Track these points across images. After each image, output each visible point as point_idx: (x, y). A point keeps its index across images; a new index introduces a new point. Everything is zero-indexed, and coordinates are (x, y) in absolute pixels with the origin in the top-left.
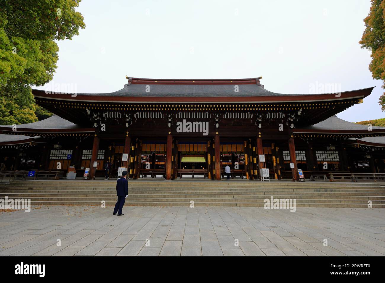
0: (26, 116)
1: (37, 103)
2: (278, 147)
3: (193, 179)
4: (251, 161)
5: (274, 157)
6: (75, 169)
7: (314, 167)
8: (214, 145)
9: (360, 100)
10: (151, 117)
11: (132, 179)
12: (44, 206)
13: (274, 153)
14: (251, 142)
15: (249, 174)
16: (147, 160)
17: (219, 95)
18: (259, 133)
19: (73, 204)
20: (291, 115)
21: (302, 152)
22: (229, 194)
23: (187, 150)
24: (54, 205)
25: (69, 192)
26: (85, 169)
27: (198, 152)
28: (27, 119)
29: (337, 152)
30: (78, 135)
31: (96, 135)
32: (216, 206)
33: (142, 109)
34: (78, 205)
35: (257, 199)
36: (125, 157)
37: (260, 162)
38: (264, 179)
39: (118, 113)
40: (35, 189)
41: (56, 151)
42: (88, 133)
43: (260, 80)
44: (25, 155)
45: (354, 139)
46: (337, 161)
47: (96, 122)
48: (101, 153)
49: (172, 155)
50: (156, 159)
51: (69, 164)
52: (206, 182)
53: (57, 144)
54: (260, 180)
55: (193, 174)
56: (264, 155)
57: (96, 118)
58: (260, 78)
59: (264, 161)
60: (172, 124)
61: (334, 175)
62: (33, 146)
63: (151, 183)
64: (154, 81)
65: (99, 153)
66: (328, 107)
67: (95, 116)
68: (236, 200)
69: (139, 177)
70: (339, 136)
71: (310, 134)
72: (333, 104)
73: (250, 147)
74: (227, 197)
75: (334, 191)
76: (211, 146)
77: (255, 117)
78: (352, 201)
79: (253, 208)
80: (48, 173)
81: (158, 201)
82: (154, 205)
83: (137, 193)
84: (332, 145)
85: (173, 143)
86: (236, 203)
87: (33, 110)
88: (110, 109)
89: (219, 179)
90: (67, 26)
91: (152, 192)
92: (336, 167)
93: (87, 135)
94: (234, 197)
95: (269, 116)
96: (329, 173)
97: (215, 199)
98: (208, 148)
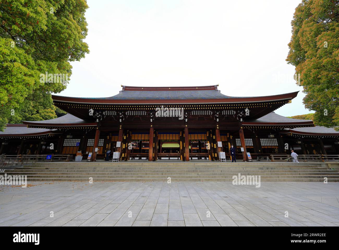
0: (48, 114)
1: (55, 105)
2: (232, 136)
3: (170, 160)
4: (212, 146)
5: (229, 144)
6: (82, 154)
7: (260, 151)
8: (184, 134)
9: (289, 101)
10: (138, 115)
11: (124, 160)
12: (56, 182)
13: (229, 140)
14: (211, 132)
15: (211, 156)
16: (136, 146)
17: (188, 98)
18: (217, 126)
19: (78, 180)
20: (240, 112)
21: (250, 139)
22: (195, 171)
23: (165, 139)
24: (64, 181)
25: (75, 171)
26: (89, 153)
27: (173, 140)
28: (49, 116)
29: (276, 139)
30: (85, 128)
31: (97, 128)
32: (185, 181)
33: (131, 109)
34: (81, 181)
35: (216, 176)
36: (118, 144)
37: (219, 147)
38: (222, 160)
39: (114, 112)
40: (50, 169)
41: (69, 140)
42: (92, 127)
43: (217, 87)
44: (45, 143)
45: (288, 129)
46: (276, 146)
47: (98, 118)
48: (101, 142)
49: (153, 142)
50: (143, 145)
51: (78, 150)
52: (179, 163)
53: (69, 135)
54: (219, 161)
55: (169, 157)
56: (221, 142)
57: (98, 115)
58: (218, 85)
59: (221, 146)
60: (154, 119)
61: (274, 156)
62: (51, 136)
63: (137, 164)
64: (141, 89)
65: (100, 142)
66: (267, 106)
67: (97, 114)
68: (199, 176)
69: (129, 160)
70: (277, 127)
71: (255, 126)
72: (269, 104)
73: (211, 136)
74: (193, 174)
75: (273, 169)
76: (182, 135)
77: (214, 114)
78: (287, 176)
79: (213, 182)
80: (61, 156)
81: (141, 177)
82: (139, 180)
83: (126, 171)
84: (272, 134)
85: (154, 133)
86: (200, 179)
87: (54, 110)
88: (108, 109)
89: (188, 160)
90: (77, 52)
91: (137, 171)
92: (276, 150)
93: (92, 128)
94: (199, 174)
95: (224, 113)
96: (271, 155)
97: (184, 175)
98: (180, 137)
